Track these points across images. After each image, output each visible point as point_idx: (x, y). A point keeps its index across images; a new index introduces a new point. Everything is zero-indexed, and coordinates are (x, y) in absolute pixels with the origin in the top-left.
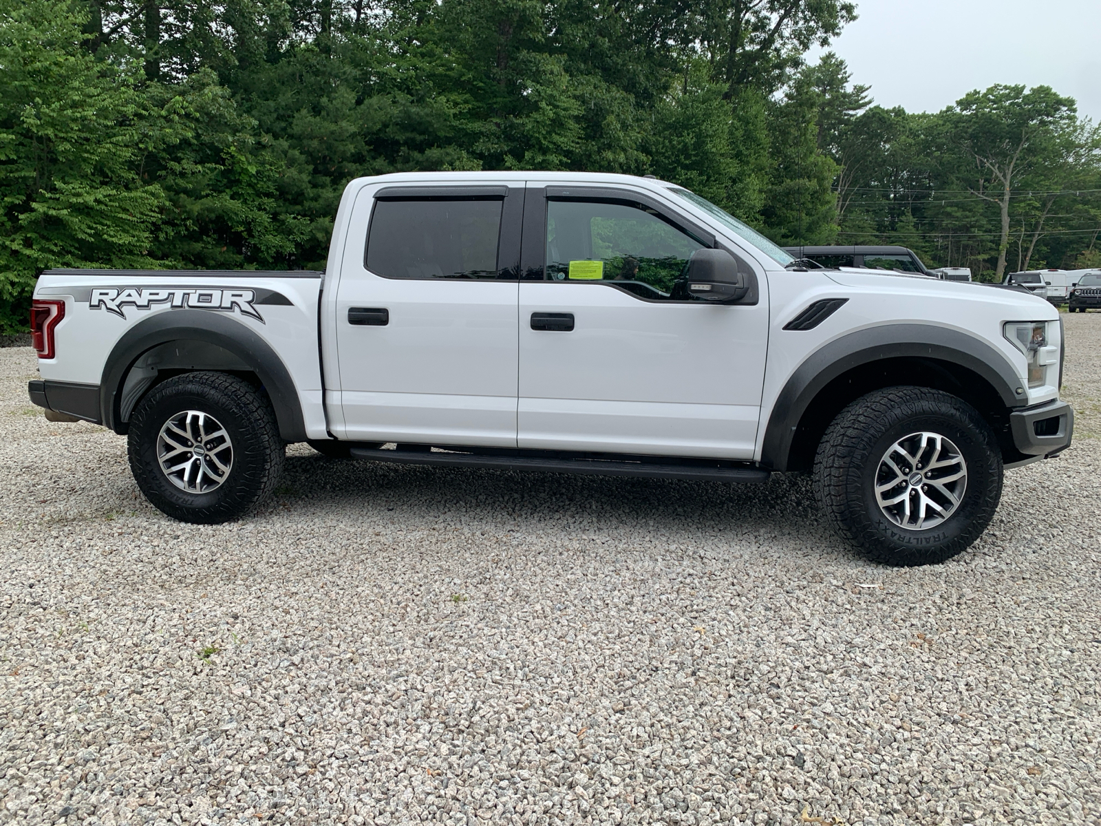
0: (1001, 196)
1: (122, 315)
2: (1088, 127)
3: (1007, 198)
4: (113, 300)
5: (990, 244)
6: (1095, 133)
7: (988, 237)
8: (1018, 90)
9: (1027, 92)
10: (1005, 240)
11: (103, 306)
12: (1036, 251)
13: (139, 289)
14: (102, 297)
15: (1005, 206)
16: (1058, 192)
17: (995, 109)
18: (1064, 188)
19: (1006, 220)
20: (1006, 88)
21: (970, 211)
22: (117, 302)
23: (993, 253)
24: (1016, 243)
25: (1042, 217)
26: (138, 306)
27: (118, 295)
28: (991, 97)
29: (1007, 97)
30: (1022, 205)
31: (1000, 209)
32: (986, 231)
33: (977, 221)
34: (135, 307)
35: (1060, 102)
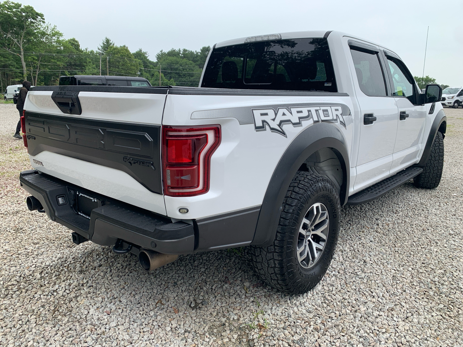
0: (20, 53)
1: (283, 133)
2: (49, 27)
3: (22, 53)
4: (274, 120)
5: (19, 74)
6: (52, 30)
7: (18, 71)
8: (18, 6)
9: (22, 7)
10: (25, 72)
11: (267, 127)
12: (39, 78)
13: (288, 107)
14: (264, 118)
15: (22, 57)
16: (43, 53)
17: (10, 12)
18: (45, 52)
19: (24, 64)
20: (13, 3)
21: (7, 58)
22: (277, 121)
23: (21, 78)
24: (30, 75)
25: (38, 63)
26: (294, 124)
27: (276, 114)
28: (7, 6)
29: (14, 7)
30: (30, 57)
31: (20, 58)
32: (16, 68)
33: (11, 63)
34: (291, 125)
35: (37, 14)
